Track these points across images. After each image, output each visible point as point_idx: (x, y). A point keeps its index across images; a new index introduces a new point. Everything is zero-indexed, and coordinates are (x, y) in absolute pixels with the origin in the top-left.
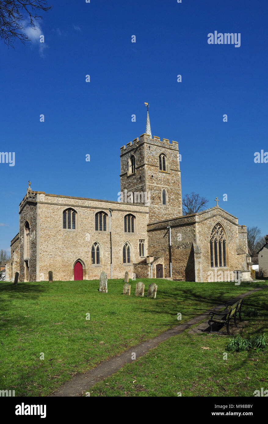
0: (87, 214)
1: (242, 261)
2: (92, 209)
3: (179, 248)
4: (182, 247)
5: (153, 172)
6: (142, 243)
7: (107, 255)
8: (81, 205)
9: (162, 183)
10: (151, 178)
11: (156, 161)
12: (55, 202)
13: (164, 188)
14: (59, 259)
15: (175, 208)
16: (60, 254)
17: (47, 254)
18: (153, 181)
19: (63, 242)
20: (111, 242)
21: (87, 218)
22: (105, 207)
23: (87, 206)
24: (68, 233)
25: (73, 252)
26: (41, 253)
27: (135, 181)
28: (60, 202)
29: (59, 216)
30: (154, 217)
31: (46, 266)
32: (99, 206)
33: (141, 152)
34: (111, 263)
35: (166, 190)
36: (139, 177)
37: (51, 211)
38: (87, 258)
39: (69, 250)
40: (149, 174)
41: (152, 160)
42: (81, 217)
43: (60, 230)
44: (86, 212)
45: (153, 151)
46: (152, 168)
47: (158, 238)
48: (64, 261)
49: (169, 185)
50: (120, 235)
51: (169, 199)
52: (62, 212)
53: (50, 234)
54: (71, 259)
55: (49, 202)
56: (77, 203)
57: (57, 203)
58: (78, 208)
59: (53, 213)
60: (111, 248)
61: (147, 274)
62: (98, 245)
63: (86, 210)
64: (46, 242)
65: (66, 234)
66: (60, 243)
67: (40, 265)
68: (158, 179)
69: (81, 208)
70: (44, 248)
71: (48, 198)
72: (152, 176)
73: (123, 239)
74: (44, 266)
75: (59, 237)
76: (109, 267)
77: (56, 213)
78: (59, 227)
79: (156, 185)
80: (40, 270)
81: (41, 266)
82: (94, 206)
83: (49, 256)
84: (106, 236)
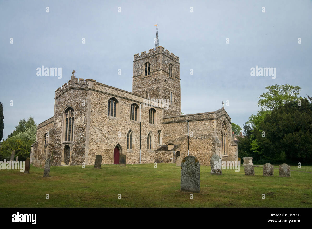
0: (125, 105)
1: (235, 151)
2: (129, 101)
3: (197, 139)
4: (200, 138)
5: (166, 77)
6: (159, 133)
7: (137, 142)
8: (122, 96)
9: (171, 86)
10: (164, 82)
11: (167, 68)
12: (103, 90)
13: (172, 91)
14: (104, 143)
15: (177, 107)
16: (105, 139)
17: (95, 138)
18: (166, 84)
19: (108, 128)
20: (141, 130)
21: (125, 108)
22: (137, 100)
23: (126, 97)
24: (112, 120)
25: (114, 138)
26: (90, 137)
27: (150, 82)
28: (107, 91)
29: (105, 104)
30: (166, 113)
31: (94, 150)
32: (134, 99)
33: (157, 60)
34: (140, 149)
35: (173, 92)
36: (154, 79)
37: (100, 99)
38: (124, 143)
39: (112, 136)
40: (164, 78)
41: (165, 67)
42: (121, 107)
43: (105, 117)
44: (125, 102)
45: (166, 60)
46: (165, 74)
47: (175, 130)
48: (107, 145)
49: (174, 89)
50: (146, 125)
51: (174, 100)
52: (108, 101)
53: (98, 119)
54: (113, 144)
55: (99, 90)
56: (119, 94)
57: (105, 91)
58: (119, 99)
59: (101, 100)
60: (140, 136)
61: (170, 159)
62: (131, 133)
63: (125, 101)
64: (95, 127)
65: (110, 121)
66: (105, 128)
67: (89, 148)
68: (169, 83)
69: (121, 99)
70: (93, 132)
71: (98, 86)
72: (165, 80)
73: (148, 129)
74: (92, 150)
75: (105, 123)
76: (138, 152)
77: (103, 101)
78: (105, 114)
79: (167, 87)
80: (89, 153)
81: (90, 150)
82: (130, 98)
83: (96, 140)
84: (137, 125)
